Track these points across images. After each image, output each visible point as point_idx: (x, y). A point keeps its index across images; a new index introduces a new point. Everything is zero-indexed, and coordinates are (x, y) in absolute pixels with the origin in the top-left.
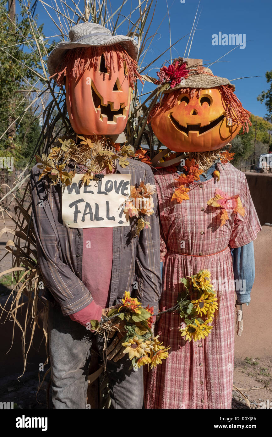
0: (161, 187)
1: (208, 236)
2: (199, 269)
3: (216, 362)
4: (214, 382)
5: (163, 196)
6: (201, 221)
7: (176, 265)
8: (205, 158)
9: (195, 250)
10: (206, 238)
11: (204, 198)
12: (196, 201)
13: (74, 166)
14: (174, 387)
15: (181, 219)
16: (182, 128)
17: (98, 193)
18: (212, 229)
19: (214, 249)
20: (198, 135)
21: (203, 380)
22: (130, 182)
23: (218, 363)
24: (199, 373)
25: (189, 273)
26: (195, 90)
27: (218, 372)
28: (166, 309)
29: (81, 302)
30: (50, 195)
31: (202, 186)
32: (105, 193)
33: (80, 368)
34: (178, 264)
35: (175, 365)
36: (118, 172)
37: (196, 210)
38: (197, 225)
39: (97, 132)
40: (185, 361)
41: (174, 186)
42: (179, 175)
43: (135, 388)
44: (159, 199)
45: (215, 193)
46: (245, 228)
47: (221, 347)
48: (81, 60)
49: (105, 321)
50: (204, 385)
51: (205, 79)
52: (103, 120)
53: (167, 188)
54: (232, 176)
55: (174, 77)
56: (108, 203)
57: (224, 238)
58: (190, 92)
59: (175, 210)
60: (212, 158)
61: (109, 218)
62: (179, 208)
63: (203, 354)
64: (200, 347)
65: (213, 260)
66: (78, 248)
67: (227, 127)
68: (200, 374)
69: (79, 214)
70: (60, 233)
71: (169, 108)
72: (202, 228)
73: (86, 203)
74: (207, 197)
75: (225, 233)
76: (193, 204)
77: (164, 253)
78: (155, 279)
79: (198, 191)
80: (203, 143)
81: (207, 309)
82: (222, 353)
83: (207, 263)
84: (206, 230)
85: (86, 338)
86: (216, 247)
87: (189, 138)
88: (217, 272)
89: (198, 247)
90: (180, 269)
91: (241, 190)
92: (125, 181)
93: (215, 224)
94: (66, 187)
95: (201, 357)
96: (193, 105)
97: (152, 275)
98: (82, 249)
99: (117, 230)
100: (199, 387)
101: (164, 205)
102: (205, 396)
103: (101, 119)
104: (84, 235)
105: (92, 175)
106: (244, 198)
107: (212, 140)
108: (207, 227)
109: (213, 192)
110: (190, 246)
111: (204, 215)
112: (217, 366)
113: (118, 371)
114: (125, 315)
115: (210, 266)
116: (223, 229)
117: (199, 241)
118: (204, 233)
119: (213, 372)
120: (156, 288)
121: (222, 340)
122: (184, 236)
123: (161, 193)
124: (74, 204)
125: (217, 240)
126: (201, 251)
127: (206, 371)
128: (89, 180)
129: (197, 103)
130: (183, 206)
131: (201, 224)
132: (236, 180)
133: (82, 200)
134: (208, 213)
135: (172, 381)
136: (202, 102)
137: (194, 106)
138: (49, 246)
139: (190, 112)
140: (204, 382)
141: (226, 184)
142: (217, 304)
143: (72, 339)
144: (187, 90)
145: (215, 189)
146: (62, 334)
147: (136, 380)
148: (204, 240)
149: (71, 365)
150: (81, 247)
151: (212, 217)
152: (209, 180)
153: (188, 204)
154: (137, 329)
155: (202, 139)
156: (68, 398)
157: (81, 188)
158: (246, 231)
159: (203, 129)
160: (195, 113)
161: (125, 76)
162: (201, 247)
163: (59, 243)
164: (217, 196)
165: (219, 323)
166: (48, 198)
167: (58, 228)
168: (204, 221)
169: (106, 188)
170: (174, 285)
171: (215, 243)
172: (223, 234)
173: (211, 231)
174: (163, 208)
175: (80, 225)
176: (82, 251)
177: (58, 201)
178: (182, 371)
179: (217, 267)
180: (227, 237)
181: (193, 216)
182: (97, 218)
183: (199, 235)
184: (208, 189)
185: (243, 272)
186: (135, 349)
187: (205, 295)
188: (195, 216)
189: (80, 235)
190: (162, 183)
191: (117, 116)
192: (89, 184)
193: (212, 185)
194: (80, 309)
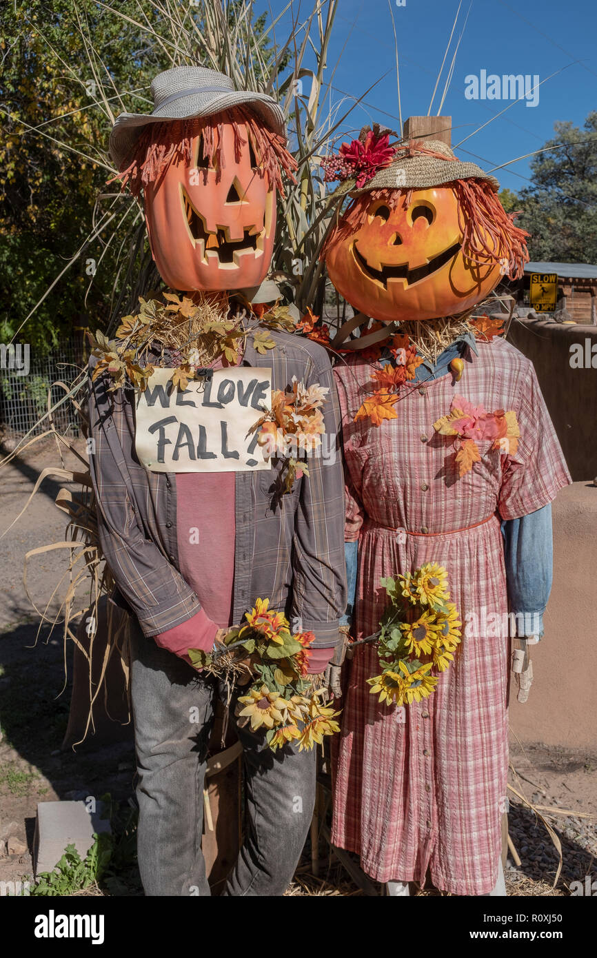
0: (348, 390)
1: (437, 493)
2: (421, 560)
3: (455, 750)
4: (450, 789)
5: (351, 410)
6: (420, 462)
7: (379, 551)
8: (431, 333)
9: (413, 522)
10: (433, 498)
11: (426, 416)
12: (410, 422)
13: (160, 353)
14: (377, 788)
15: (380, 457)
16: (373, 273)
17: (203, 405)
18: (445, 479)
19: (454, 521)
20: (406, 287)
21: (430, 783)
22: (270, 384)
23: (457, 753)
24: (422, 768)
25: (403, 568)
26: (400, 192)
27: (458, 771)
28: (363, 637)
29: (172, 614)
30: (118, 408)
31: (424, 391)
32: (219, 406)
33: (189, 738)
34: (383, 548)
35: (379, 747)
36: (246, 364)
37: (411, 440)
38: (412, 472)
39: (201, 286)
40: (397, 741)
41: (371, 388)
42: (382, 367)
43: (292, 786)
44: (343, 416)
45: (451, 406)
46: (528, 479)
47: (464, 722)
48: (158, 146)
49: (221, 653)
50: (431, 794)
51: (423, 167)
52: (208, 262)
53: (358, 393)
54: (497, 369)
55: (363, 166)
56: (224, 425)
57: (474, 499)
58: (390, 196)
59: (369, 439)
60: (450, 332)
61: (227, 455)
62: (377, 436)
63: (430, 732)
64: (426, 717)
65: (451, 544)
66: (168, 511)
67: (466, 269)
68: (426, 771)
69: (167, 446)
70: (135, 480)
71: (353, 231)
72: (425, 477)
73: (182, 424)
74: (435, 415)
75: (476, 490)
76: (404, 428)
77: (358, 524)
78: (328, 577)
79: (415, 401)
80: (416, 303)
81: (433, 643)
82: (467, 735)
83: (440, 550)
84: (433, 482)
85: (198, 683)
86: (459, 516)
87: (389, 293)
88: (462, 569)
89: (419, 515)
90: (387, 559)
91: (519, 398)
92: (260, 381)
93: (450, 471)
94: (143, 394)
95: (427, 739)
96: (395, 223)
97: (321, 569)
98: (175, 513)
99: (244, 478)
100: (423, 797)
101: (351, 427)
102: (433, 815)
103: (204, 261)
104: (178, 485)
105: (192, 370)
106: (527, 415)
107: (436, 295)
108: (434, 475)
109: (447, 402)
110: (403, 512)
111: (427, 452)
112: (456, 759)
113: (259, 751)
114: (257, 645)
115: (445, 555)
116: (470, 481)
117: (419, 505)
118: (428, 488)
119: (449, 770)
120: (331, 595)
121: (468, 707)
122: (388, 492)
123: (348, 404)
124: (157, 427)
125: (459, 502)
126: (425, 524)
127: (435, 767)
128: (186, 381)
129: (404, 219)
130: (383, 432)
131: (420, 469)
132: (507, 376)
133: (172, 420)
134: (436, 447)
135: (374, 777)
136: (414, 217)
137: (398, 227)
138: (114, 505)
139: (388, 239)
140: (431, 787)
141: (482, 387)
142: (460, 634)
143: (167, 682)
144: (383, 194)
145: (451, 397)
146: (150, 670)
147: (297, 771)
148: (429, 503)
149: (169, 730)
150: (173, 508)
151: (443, 456)
152: (439, 379)
153: (394, 428)
154: (278, 672)
155: (415, 294)
156: (160, 791)
157: (171, 396)
158: (530, 486)
159: (414, 275)
160: (398, 241)
161: (255, 172)
162: (424, 516)
163: (133, 499)
164: (455, 412)
165: (463, 672)
166: (114, 414)
167: (132, 472)
168: (428, 463)
169: (220, 396)
170: (375, 591)
171: (455, 508)
172: (473, 491)
173: (443, 484)
174: (349, 434)
175: (170, 466)
176: (175, 516)
177: (131, 420)
178: (391, 761)
179: (462, 558)
180: (483, 497)
181: (404, 452)
182: (204, 454)
183: (418, 492)
184: (437, 397)
185: (523, 571)
186: (264, 711)
187: (430, 614)
188: (409, 452)
189: (170, 486)
190: (349, 382)
191: (238, 253)
192: (187, 388)
193: (446, 388)
194: (170, 627)
